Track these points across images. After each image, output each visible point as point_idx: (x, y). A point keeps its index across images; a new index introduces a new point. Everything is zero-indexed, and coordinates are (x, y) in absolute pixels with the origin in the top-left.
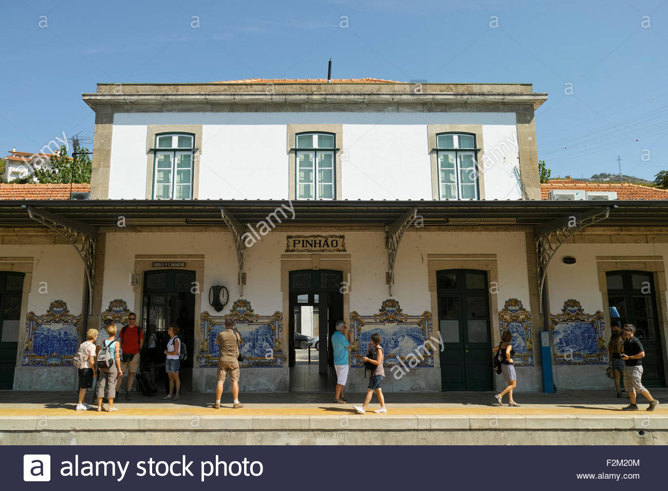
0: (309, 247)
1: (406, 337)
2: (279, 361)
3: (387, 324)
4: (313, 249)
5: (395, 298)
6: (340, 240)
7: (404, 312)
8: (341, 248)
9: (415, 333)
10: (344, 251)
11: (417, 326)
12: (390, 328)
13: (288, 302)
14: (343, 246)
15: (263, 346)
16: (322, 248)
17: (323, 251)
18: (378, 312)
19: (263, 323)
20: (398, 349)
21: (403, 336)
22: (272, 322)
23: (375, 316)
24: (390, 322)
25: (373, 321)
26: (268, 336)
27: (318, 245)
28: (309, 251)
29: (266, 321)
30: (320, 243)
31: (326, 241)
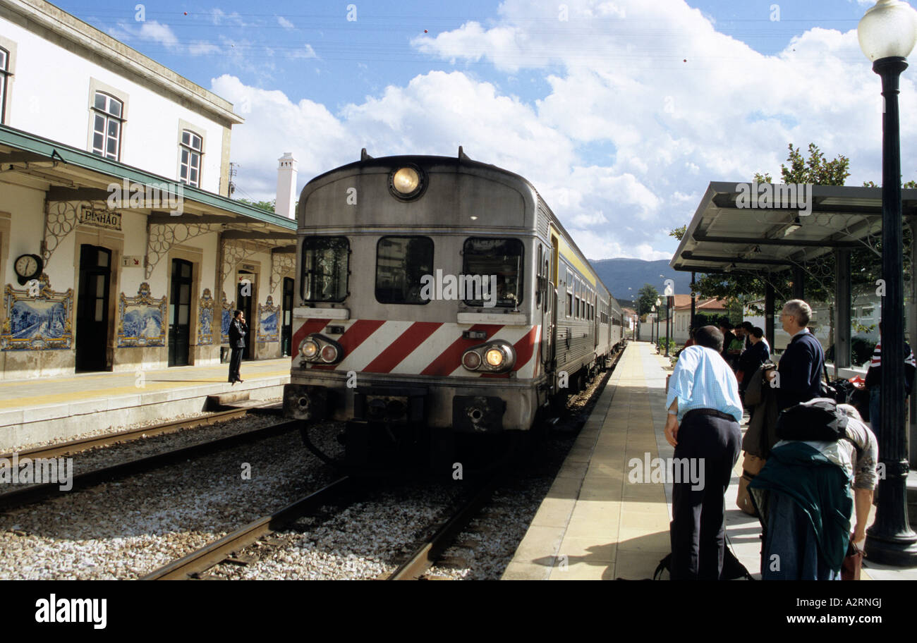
0: (97, 222)
1: (151, 319)
2: (68, 342)
3: (142, 306)
4: (100, 223)
5: (147, 281)
6: (118, 218)
7: (152, 296)
8: (118, 227)
9: (156, 316)
10: (120, 230)
11: (157, 309)
12: (143, 309)
13: (78, 279)
14: (120, 225)
15: (57, 326)
16: (106, 225)
17: (106, 227)
18: (137, 295)
19: (56, 301)
20: (146, 329)
21: (150, 318)
22: (65, 300)
23: (135, 298)
24: (144, 304)
25: (133, 302)
26: (61, 314)
27: (103, 220)
28: (97, 225)
29: (61, 298)
30: (104, 219)
31: (109, 217)
